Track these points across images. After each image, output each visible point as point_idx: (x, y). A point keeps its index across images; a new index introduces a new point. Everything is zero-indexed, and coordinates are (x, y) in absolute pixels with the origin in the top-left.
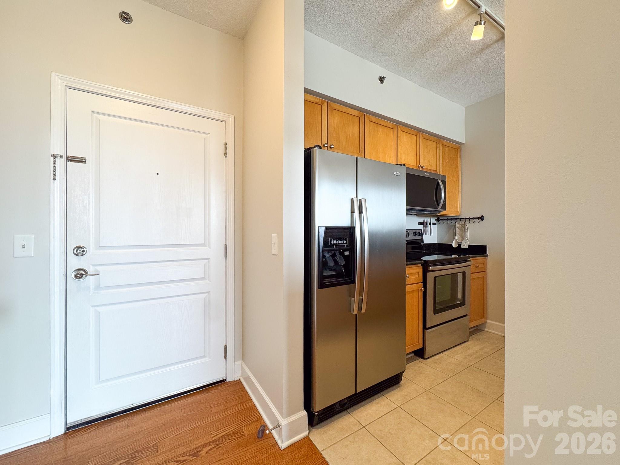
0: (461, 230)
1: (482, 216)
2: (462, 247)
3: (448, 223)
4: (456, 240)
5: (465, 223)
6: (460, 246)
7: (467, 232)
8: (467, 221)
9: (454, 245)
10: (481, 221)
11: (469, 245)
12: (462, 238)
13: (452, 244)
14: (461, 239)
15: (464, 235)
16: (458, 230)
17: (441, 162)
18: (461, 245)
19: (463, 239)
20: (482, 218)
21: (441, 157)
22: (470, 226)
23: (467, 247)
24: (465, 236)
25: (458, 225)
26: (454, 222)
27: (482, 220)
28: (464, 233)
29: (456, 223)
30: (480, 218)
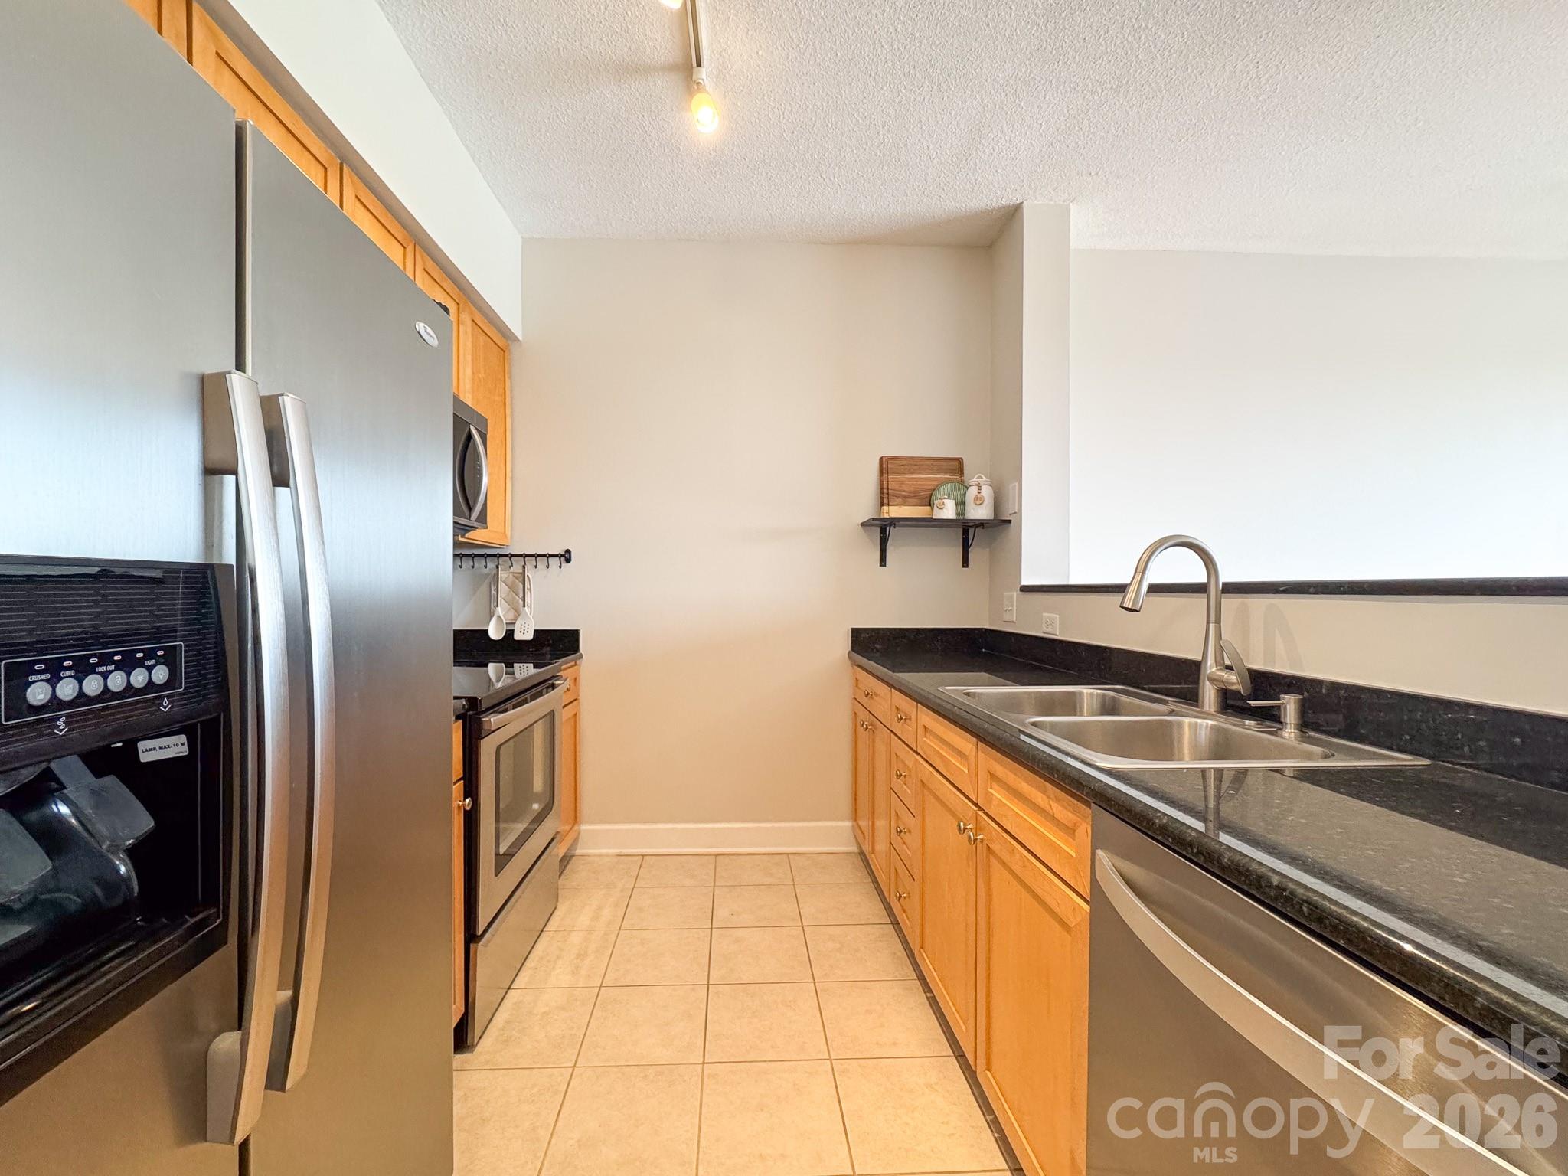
0: (512, 587)
1: (568, 551)
2: (518, 636)
3: (473, 567)
4: (499, 617)
5: (524, 567)
6: (510, 633)
7: (529, 593)
8: (530, 562)
9: (495, 633)
10: (564, 565)
11: (536, 631)
12: (516, 611)
13: (486, 631)
14: (511, 616)
15: (521, 602)
16: (502, 587)
17: (469, 371)
18: (513, 631)
19: (518, 613)
20: (567, 557)
21: (469, 358)
22: (536, 576)
23: (529, 636)
24: (524, 606)
25: (503, 575)
26: (491, 565)
27: (568, 561)
28: (521, 595)
29: (498, 567)
30: (562, 556)
